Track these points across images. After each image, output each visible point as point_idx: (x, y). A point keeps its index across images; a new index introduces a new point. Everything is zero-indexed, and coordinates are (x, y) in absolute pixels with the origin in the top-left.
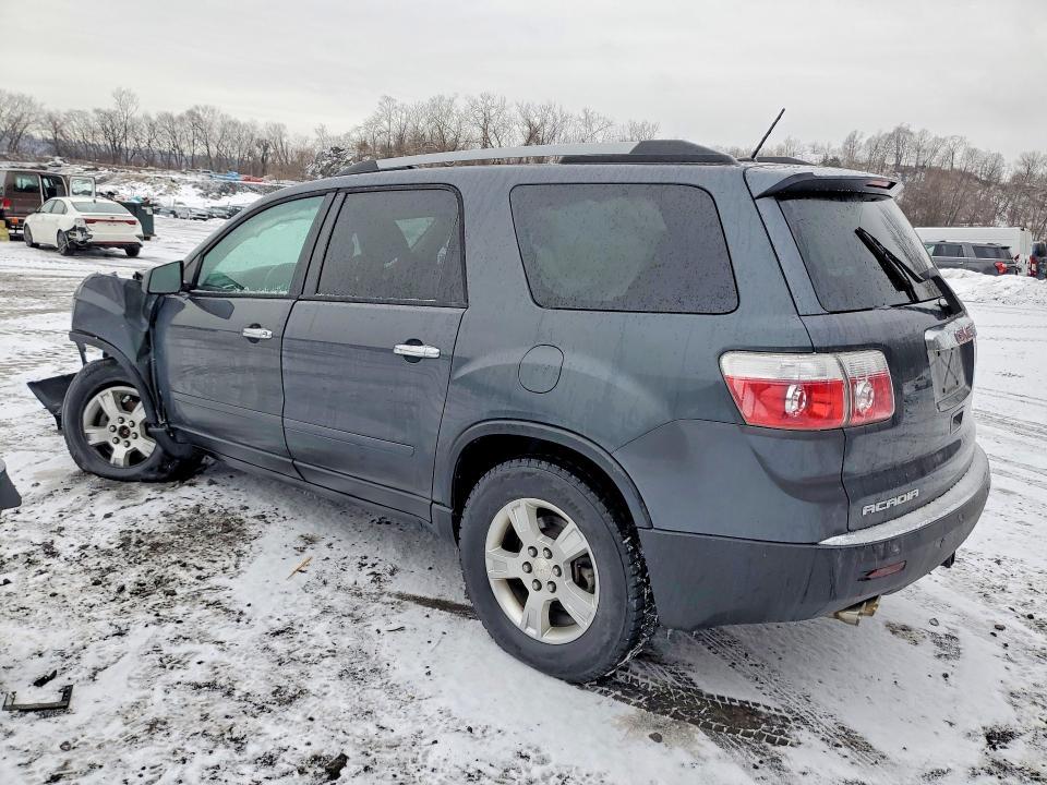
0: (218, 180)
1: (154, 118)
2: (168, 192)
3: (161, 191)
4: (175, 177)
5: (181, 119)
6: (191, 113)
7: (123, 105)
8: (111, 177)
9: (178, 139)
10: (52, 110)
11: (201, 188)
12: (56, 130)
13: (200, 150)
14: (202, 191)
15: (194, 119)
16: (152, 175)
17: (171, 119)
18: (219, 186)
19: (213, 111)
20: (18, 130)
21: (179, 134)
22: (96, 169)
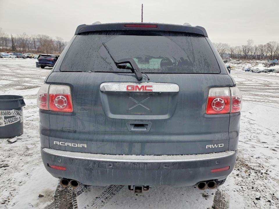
0: (271, 62)
1: (257, 46)
2: (255, 66)
3: (253, 65)
4: (257, 62)
5: (265, 46)
6: (268, 44)
7: (249, 43)
8: (242, 62)
9: (263, 51)
10: (232, 47)
11: (265, 64)
12: (232, 51)
13: (269, 54)
14: (264, 65)
15: (269, 45)
16: (252, 61)
17: (262, 46)
18: (270, 63)
19: (275, 43)
20: (223, 52)
21: (263, 50)
22: (239, 61)
